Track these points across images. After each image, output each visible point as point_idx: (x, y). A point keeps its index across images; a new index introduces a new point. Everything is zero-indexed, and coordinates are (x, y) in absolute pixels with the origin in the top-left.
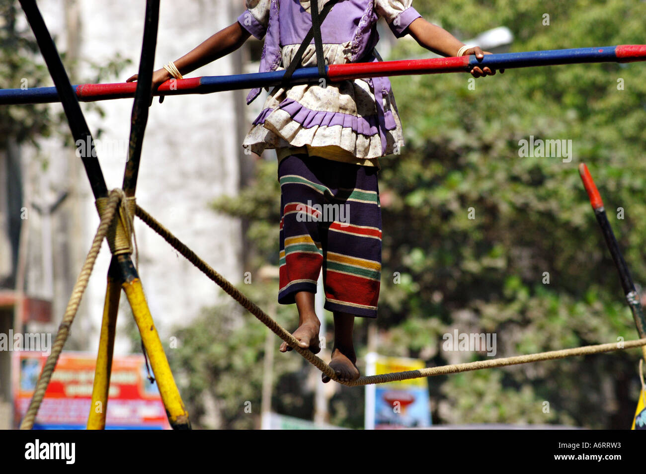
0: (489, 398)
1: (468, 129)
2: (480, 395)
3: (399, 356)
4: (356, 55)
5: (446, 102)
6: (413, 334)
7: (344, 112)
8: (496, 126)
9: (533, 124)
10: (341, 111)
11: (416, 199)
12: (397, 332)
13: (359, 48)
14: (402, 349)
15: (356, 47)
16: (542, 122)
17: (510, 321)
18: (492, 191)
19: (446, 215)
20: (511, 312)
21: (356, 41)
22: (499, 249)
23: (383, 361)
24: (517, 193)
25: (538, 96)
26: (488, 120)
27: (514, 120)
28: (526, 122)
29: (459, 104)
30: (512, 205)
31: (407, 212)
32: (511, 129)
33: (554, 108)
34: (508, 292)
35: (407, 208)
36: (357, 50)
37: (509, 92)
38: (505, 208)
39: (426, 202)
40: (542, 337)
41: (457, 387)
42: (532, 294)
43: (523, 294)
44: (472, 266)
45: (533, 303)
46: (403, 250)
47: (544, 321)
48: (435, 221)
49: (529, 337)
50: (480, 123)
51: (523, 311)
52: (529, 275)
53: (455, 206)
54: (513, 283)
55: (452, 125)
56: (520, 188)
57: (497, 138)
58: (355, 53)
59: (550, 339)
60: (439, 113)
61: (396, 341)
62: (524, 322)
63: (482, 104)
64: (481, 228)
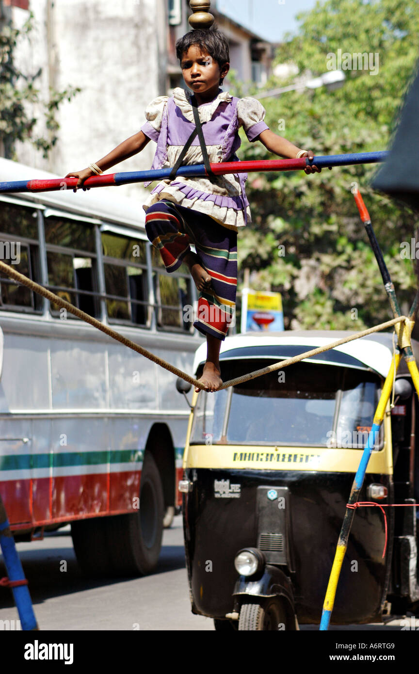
0: (324, 318)
1: (315, 137)
2: (319, 316)
3: (264, 290)
4: (225, 154)
5: (300, 118)
6: (274, 274)
7: (216, 194)
8: (334, 135)
9: (359, 134)
10: (214, 193)
11: (278, 184)
12: (264, 273)
13: (227, 149)
14: (267, 285)
15: (225, 149)
16: (364, 133)
17: (340, 267)
18: (329, 180)
19: (299, 195)
20: (341, 260)
21: (225, 144)
22: (334, 218)
23: (253, 293)
24: (346, 181)
25: (362, 116)
26: (328, 131)
27: (346, 131)
28: (354, 133)
29: (310, 119)
30: (343, 188)
31: (273, 192)
32: (344, 137)
33: (372, 124)
34: (339, 248)
35: (273, 190)
36: (226, 151)
37: (343, 113)
38: (338, 191)
39: (285, 185)
40: (361, 278)
41: (303, 311)
42: (355, 249)
43: (349, 249)
44: (317, 229)
45: (356, 255)
46: (270, 218)
47: (361, 267)
48: (291, 199)
49: (353, 276)
50: (323, 133)
51: (348, 261)
52: (353, 236)
53: (304, 189)
54: (343, 241)
55: (303, 134)
56: (349, 177)
57: (335, 143)
58: (225, 153)
59: (366, 279)
60: (296, 127)
61: (263, 279)
62: (349, 268)
63: (325, 120)
64: (322, 204)
